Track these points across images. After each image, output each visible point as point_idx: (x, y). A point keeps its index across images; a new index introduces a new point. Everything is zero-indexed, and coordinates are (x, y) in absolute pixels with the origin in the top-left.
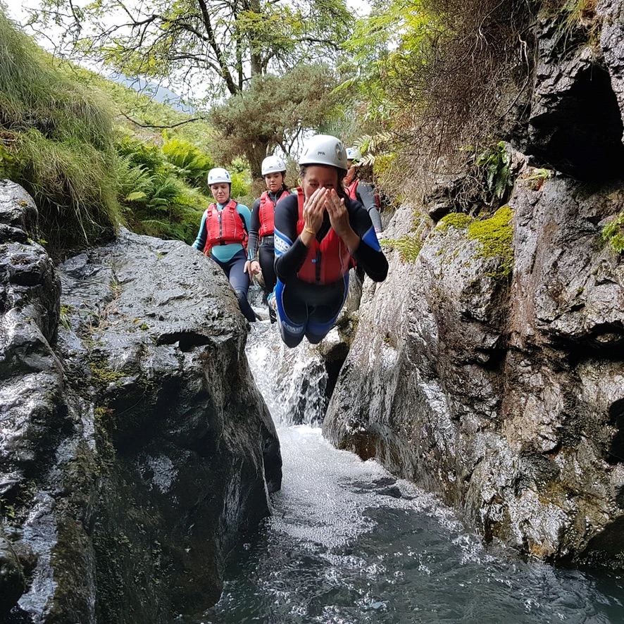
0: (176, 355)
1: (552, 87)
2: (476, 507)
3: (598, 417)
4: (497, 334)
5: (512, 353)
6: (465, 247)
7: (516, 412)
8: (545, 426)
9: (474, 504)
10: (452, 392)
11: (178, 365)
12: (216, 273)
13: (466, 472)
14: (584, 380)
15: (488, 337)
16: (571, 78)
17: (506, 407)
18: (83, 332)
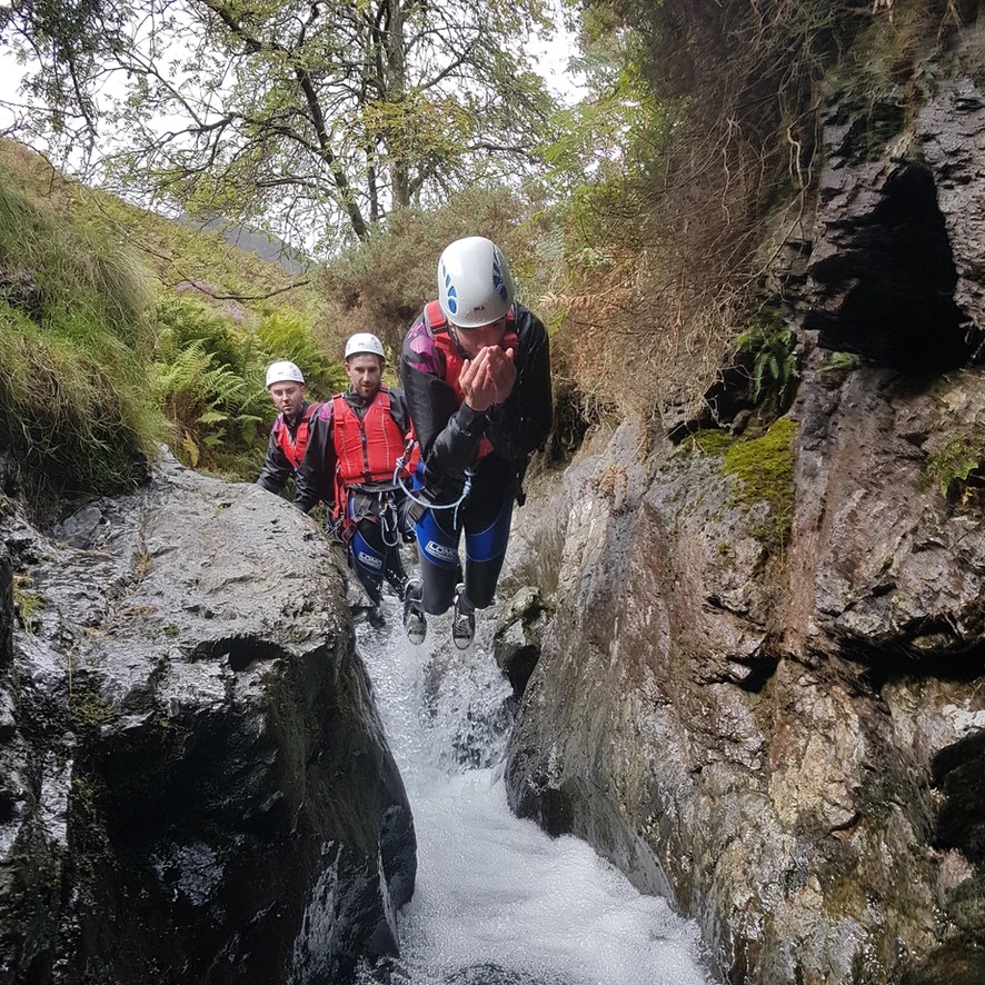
0: (221, 677)
1: (845, 210)
2: (722, 915)
3: (916, 773)
4: (762, 632)
5: (786, 664)
6: (715, 488)
7: (791, 761)
8: (835, 784)
9: (718, 913)
10: (691, 728)
11: (223, 693)
12: (308, 537)
13: (707, 859)
14: (895, 710)
15: (748, 636)
16: (876, 191)
17: (776, 753)
18: (62, 642)
